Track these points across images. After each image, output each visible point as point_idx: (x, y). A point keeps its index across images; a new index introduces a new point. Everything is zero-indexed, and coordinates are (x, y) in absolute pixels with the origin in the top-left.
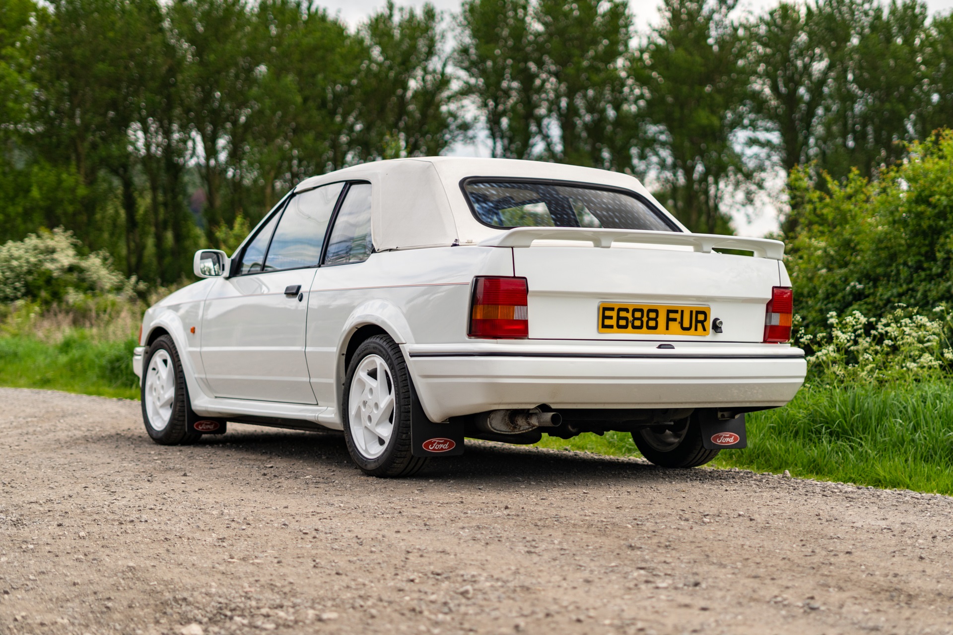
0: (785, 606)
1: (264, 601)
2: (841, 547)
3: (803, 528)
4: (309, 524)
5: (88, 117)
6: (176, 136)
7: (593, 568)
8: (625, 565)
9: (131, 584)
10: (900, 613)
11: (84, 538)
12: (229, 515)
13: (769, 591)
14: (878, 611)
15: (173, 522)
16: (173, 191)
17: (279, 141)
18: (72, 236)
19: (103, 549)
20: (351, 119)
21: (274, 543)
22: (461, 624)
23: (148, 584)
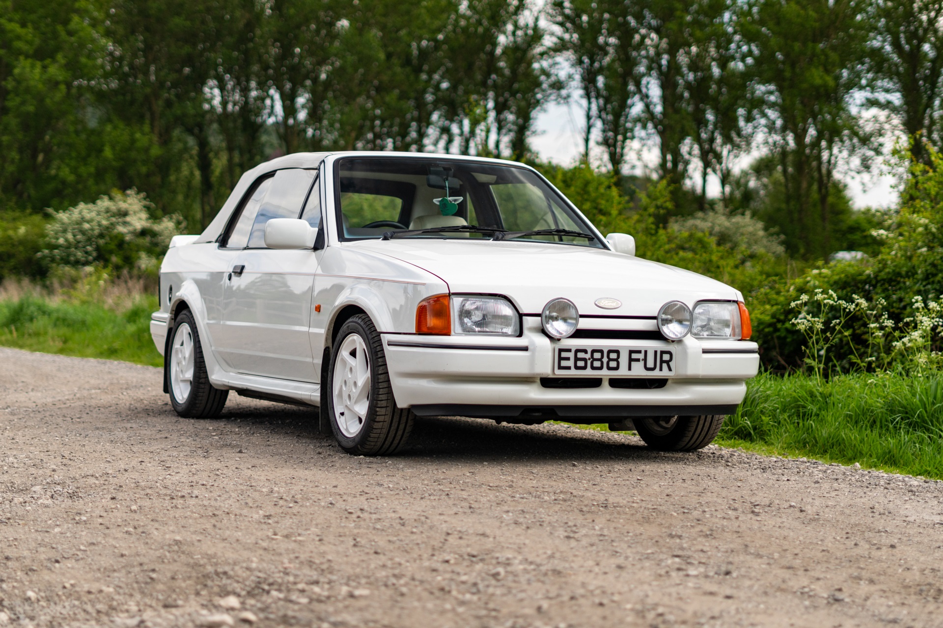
0: (810, 596)
1: (302, 577)
2: (886, 540)
3: (852, 521)
4: (354, 504)
5: (162, 73)
6: (254, 94)
7: (629, 554)
8: (661, 552)
9: (176, 557)
10: (924, 607)
11: (135, 512)
12: (278, 493)
13: (800, 581)
14: (903, 604)
15: (223, 498)
16: (250, 151)
17: (361, 100)
18: (145, 199)
19: (152, 523)
20: (436, 77)
21: (318, 521)
22: (486, 603)
23: (192, 558)
